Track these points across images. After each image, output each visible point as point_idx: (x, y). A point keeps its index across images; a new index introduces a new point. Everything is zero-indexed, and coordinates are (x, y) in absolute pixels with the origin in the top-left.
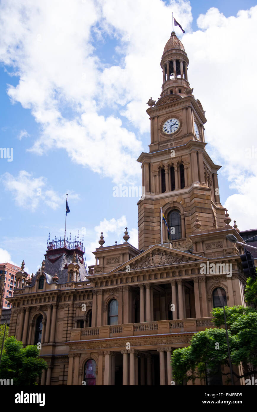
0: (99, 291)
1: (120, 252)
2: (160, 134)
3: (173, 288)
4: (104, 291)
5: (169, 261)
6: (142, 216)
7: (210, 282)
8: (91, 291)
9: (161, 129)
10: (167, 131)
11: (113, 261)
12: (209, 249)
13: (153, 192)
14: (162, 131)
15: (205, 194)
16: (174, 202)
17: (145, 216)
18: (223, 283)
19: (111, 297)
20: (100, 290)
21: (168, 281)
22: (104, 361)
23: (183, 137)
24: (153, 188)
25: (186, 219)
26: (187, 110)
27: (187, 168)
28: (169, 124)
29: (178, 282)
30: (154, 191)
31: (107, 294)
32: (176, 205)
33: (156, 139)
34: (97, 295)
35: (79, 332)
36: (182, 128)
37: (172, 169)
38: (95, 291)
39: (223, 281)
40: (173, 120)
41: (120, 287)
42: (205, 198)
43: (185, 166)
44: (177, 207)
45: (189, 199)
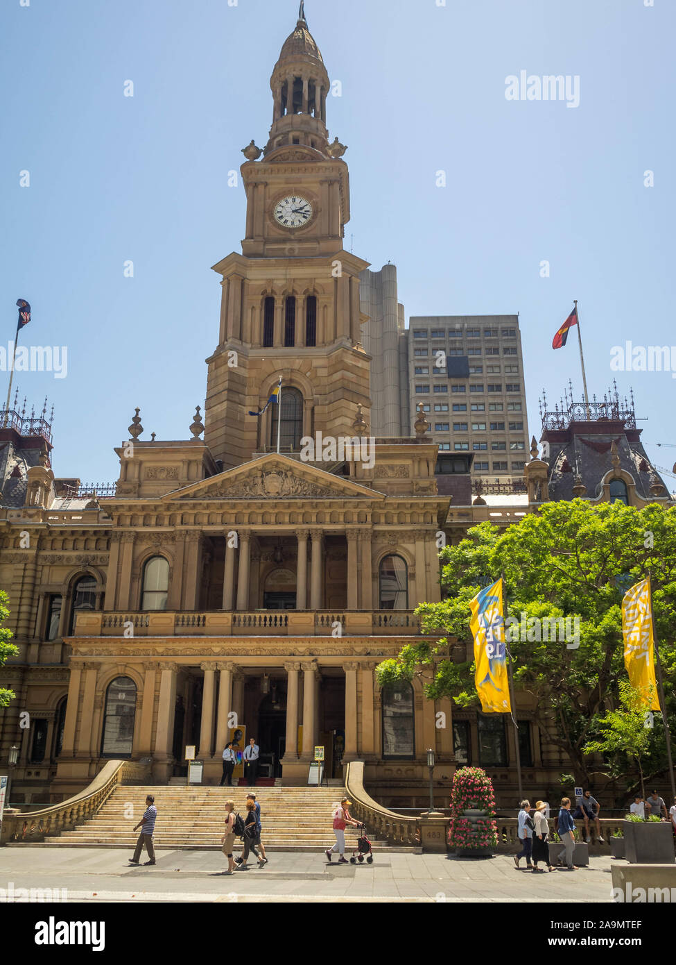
0: (127, 534)
1: (183, 457)
2: (268, 222)
3: (302, 546)
4: (138, 537)
5: (299, 490)
6: (221, 388)
7: (379, 542)
8: (106, 533)
9: (269, 212)
10: (283, 220)
11: (163, 475)
12: (382, 478)
13: (246, 342)
14: (272, 217)
15: (360, 365)
16: (292, 371)
17: (229, 390)
18: (404, 545)
19: (155, 550)
20: (130, 532)
21: (294, 531)
22: (158, 683)
23: (317, 239)
24: (247, 334)
25: (316, 408)
26: (331, 186)
27: (325, 306)
28: (289, 205)
29: (313, 537)
30: (249, 340)
31: (144, 543)
32: (297, 377)
33: (258, 231)
34: (120, 543)
35: (98, 619)
36: (317, 221)
37: (290, 302)
38: (118, 533)
39: (404, 542)
40: (298, 200)
41: (181, 531)
42: (361, 375)
43: (320, 301)
44: (300, 384)
45: (326, 370)
